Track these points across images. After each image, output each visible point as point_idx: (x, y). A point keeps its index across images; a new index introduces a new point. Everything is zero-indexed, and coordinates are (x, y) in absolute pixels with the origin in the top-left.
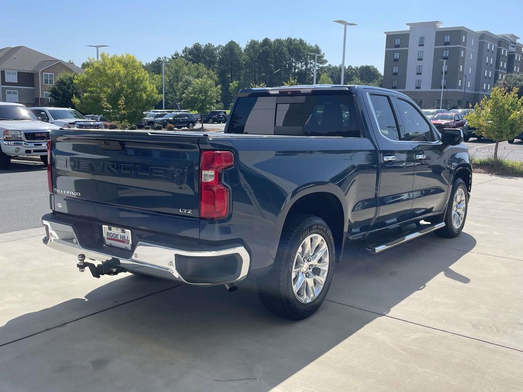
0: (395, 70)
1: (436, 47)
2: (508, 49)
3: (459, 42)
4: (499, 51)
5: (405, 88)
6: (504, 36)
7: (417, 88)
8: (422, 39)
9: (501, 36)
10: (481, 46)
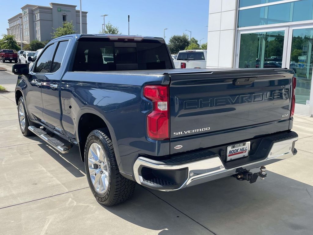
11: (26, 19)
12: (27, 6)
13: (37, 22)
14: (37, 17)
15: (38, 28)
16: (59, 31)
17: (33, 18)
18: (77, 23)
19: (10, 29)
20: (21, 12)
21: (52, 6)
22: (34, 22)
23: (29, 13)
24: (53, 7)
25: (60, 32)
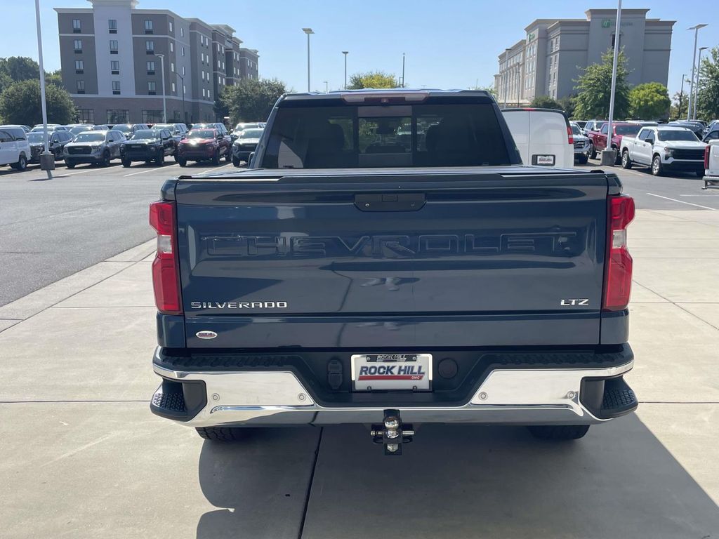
0: (79, 65)
1: (134, 36)
2: (224, 44)
3: (166, 31)
4: (214, 46)
5: (97, 93)
6: (218, 27)
7: (114, 93)
8: (113, 23)
9: (214, 26)
10: (193, 37)
11: (532, 51)
12: (538, 23)
13: (553, 57)
14: (554, 47)
15: (554, 69)
16: (591, 73)
17: (546, 47)
18: (645, 50)
19: (500, 76)
20: (524, 36)
21: (590, 16)
22: (547, 56)
23: (539, 38)
24: (592, 18)
25: (593, 76)
